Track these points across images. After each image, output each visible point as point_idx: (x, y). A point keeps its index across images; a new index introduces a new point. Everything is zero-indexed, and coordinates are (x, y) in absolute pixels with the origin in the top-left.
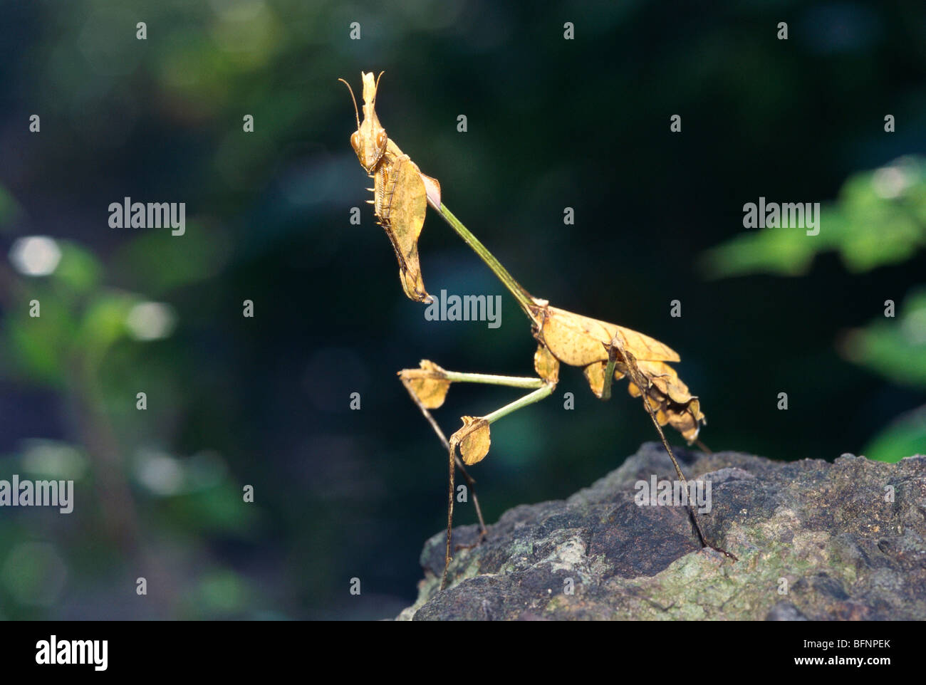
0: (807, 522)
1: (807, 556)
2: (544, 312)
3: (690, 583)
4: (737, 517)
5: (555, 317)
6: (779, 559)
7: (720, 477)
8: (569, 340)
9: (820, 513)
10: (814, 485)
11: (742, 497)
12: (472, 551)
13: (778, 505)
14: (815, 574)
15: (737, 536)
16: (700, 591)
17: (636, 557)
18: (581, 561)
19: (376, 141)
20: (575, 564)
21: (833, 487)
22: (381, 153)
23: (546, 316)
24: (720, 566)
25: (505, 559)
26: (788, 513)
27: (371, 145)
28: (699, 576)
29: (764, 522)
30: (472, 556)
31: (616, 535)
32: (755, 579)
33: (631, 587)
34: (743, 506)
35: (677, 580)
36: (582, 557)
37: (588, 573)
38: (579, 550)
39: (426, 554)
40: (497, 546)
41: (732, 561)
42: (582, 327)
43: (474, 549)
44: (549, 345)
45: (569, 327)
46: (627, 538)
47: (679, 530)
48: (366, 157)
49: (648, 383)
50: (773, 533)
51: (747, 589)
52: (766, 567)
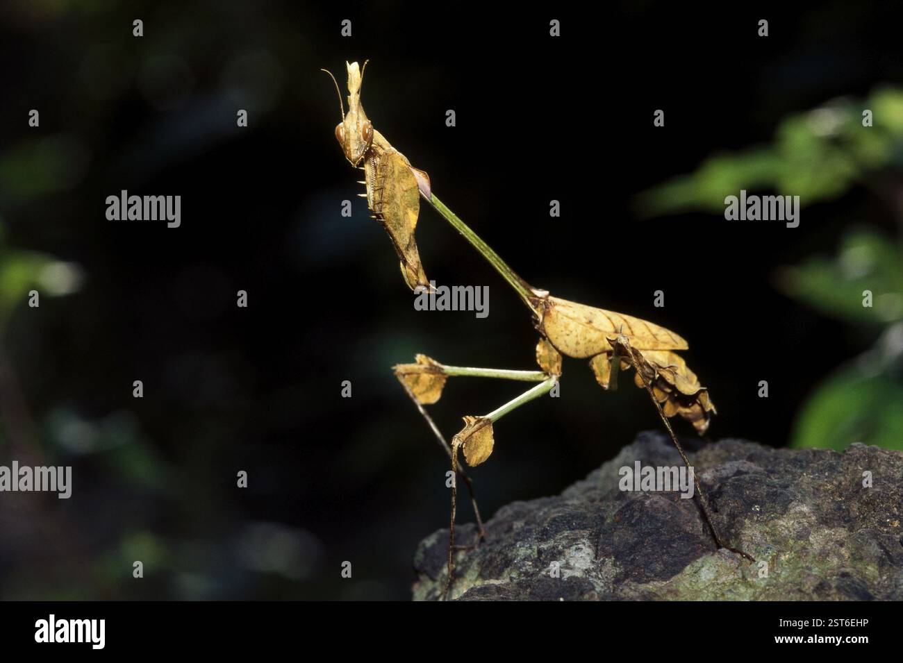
0: (822, 518)
1: (828, 555)
2: (545, 303)
3: (707, 587)
4: (749, 514)
5: (557, 308)
6: (798, 559)
7: (728, 471)
8: (571, 332)
9: (835, 507)
10: (826, 477)
11: (753, 493)
12: (470, 554)
13: (792, 501)
14: (837, 575)
15: (753, 534)
16: (718, 595)
17: (646, 559)
18: (592, 567)
19: (361, 134)
20: (586, 570)
21: (846, 479)
22: (366, 146)
23: (546, 308)
24: (737, 568)
25: (508, 563)
26: (802, 509)
27: (356, 138)
28: (716, 579)
29: (779, 518)
30: (471, 559)
31: (623, 536)
32: (775, 581)
33: (646, 593)
34: (756, 502)
35: (693, 584)
36: (593, 562)
37: (599, 579)
38: (589, 554)
39: (420, 556)
40: (498, 548)
41: (748, 561)
42: (585, 318)
43: (472, 552)
44: (551, 337)
45: (571, 318)
46: (636, 539)
47: (688, 529)
48: (352, 150)
49: (654, 374)
50: (789, 531)
51: (767, 592)
52: (785, 568)
